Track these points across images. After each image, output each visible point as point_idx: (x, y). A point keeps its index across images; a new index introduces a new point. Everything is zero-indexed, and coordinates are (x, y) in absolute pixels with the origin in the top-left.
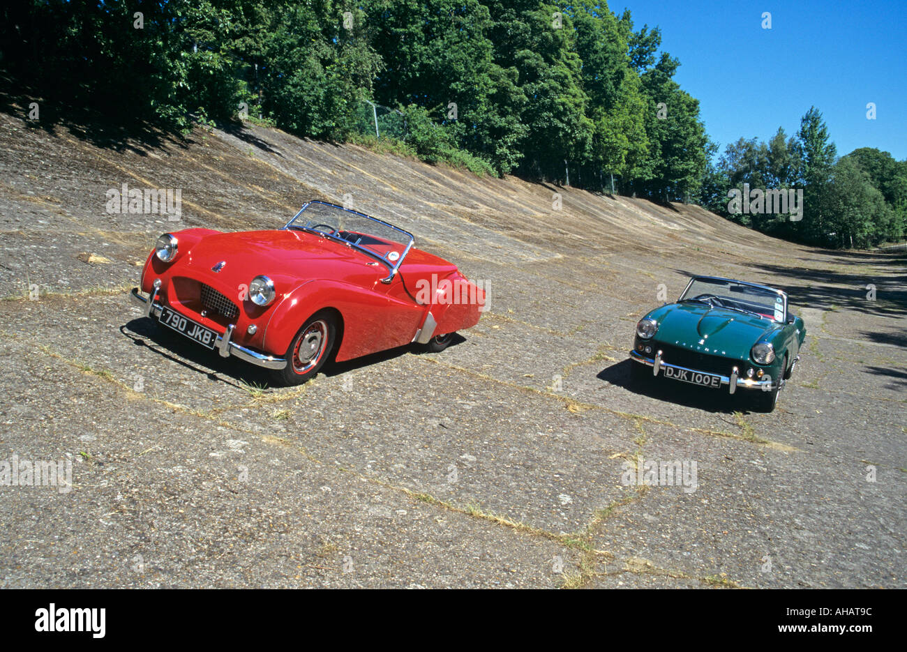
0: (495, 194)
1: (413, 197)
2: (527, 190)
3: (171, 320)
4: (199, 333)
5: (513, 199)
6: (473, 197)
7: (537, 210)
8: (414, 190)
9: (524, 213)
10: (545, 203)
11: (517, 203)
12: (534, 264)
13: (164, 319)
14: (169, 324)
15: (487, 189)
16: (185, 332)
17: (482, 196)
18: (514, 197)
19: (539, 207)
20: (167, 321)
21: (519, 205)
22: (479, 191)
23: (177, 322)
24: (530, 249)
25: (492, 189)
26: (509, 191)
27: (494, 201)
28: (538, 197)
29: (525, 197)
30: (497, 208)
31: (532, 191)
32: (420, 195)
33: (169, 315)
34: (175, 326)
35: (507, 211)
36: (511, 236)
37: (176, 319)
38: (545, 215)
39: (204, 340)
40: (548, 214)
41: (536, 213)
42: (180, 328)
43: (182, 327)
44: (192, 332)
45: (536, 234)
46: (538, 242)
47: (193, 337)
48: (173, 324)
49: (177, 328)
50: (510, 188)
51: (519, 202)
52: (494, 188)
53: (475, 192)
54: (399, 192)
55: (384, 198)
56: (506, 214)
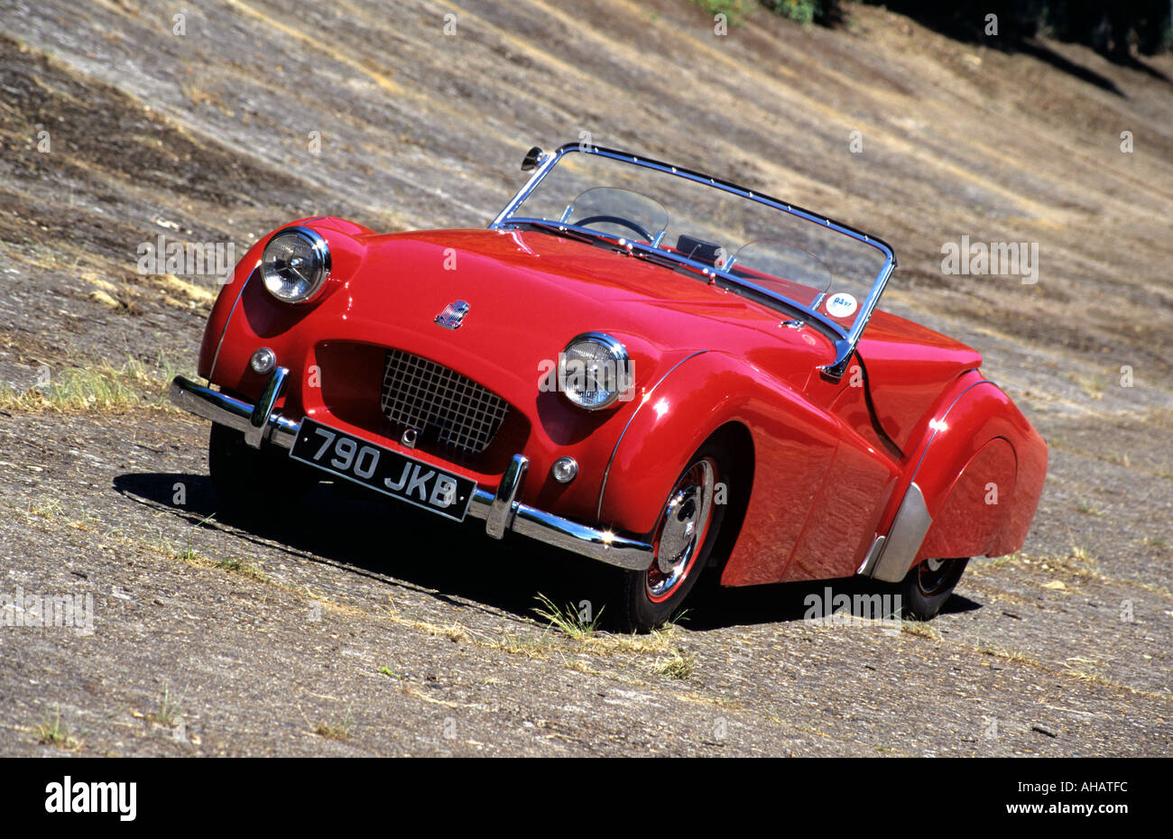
0: (811, 109)
1: (475, 124)
2: (964, 88)
3: (331, 453)
4: (419, 483)
5: (902, 134)
6: (721, 128)
7: (1031, 192)
8: (465, 93)
9: (971, 204)
10: (1065, 155)
11: (924, 155)
12: (1093, 427)
13: (305, 449)
14: (326, 460)
15: (772, 85)
16: (377, 479)
17: (758, 119)
18: (908, 124)
19: (1039, 175)
20: (317, 457)
21: (942, 166)
22: (737, 92)
23: (349, 457)
24: (1053, 370)
25: (794, 84)
26: (879, 95)
27: (818, 145)
28: (1024, 123)
29: (959, 125)
30: (841, 181)
31: (989, 89)
32: (500, 115)
33: (323, 439)
34: (345, 466)
35: (895, 196)
36: (948, 311)
37: (346, 448)
38: (1076, 218)
39: (433, 500)
40: (1093, 211)
41: (1032, 207)
42: (357, 470)
43: (365, 467)
44: (396, 480)
45: (1055, 308)
46: (1079, 343)
47: (402, 493)
48: (335, 462)
49: (350, 472)
50: (877, 76)
51: (939, 153)
52: (801, 78)
53: (720, 102)
54: (412, 102)
55: (371, 130)
56: (888, 210)
